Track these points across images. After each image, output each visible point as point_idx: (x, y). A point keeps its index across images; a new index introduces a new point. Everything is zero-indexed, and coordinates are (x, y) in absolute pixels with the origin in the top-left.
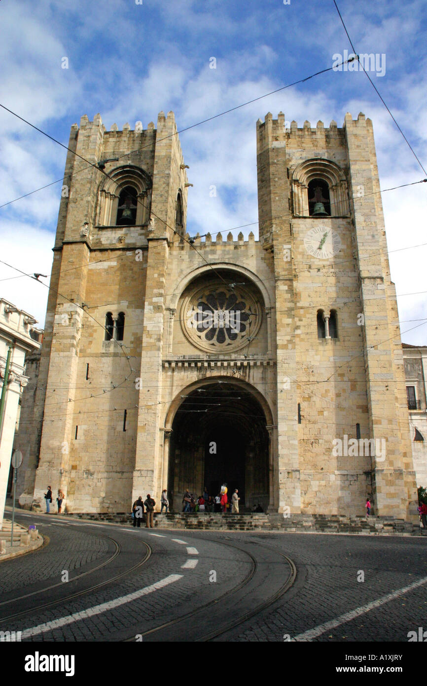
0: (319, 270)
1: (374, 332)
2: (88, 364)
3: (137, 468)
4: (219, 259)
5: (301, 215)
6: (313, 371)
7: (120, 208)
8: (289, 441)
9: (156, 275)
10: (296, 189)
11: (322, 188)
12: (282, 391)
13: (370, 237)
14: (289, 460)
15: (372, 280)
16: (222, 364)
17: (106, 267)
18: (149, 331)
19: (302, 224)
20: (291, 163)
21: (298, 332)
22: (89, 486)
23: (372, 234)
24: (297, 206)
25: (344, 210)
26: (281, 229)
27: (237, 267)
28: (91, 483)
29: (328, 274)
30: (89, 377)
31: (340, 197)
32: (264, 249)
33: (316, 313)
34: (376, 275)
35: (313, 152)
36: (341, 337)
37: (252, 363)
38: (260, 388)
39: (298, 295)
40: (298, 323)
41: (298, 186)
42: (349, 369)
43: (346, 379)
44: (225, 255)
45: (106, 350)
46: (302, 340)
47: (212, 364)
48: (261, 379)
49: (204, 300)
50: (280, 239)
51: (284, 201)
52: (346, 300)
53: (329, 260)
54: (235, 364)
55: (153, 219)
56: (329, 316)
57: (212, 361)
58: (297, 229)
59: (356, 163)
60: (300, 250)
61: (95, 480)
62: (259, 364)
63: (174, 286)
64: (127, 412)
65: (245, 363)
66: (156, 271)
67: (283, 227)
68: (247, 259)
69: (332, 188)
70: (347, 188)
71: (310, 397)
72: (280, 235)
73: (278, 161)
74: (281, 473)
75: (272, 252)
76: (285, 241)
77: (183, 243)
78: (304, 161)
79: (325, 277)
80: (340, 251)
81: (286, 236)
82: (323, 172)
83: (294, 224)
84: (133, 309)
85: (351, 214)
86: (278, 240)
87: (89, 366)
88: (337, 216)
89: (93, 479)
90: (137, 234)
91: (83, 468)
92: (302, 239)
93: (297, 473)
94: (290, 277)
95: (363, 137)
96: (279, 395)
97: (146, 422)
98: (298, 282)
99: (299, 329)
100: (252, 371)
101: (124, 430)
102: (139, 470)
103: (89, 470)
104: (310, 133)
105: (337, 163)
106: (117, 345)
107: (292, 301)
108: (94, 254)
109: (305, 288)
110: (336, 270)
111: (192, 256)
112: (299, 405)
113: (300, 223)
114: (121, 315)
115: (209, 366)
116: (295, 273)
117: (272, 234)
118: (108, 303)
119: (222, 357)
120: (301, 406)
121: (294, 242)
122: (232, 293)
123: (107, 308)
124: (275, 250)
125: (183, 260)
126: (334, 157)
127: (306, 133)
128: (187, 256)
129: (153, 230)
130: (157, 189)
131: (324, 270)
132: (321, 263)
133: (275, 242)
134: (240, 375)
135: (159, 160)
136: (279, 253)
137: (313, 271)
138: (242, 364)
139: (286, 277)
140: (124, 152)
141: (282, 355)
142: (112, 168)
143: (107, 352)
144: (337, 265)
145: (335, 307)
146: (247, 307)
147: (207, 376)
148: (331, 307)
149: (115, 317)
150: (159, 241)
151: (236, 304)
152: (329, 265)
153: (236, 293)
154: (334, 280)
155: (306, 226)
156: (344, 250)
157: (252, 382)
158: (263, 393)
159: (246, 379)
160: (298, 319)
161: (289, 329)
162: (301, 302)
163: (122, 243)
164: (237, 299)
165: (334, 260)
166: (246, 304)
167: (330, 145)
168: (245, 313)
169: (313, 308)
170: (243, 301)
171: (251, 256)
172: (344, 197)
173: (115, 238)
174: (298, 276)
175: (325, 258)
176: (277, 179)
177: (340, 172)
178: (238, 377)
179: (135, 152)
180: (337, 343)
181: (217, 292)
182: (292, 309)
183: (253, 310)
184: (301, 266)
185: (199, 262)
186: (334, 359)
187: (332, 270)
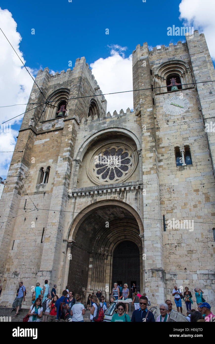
0: (174, 122)
3: (40, 270)
4: (107, 126)
5: (161, 93)
6: (173, 190)
8: (152, 244)
9: (66, 140)
10: (157, 80)
12: (146, 205)
13: (208, 94)
14: (153, 261)
16: (107, 191)
17: (44, 142)
18: (59, 173)
19: (162, 97)
20: (153, 67)
21: (162, 164)
24: (158, 88)
26: (146, 100)
27: (119, 129)
29: (181, 124)
30: (25, 208)
31: (187, 78)
32: (136, 115)
33: (174, 150)
35: (167, 59)
36: (194, 163)
37: (128, 188)
39: (160, 140)
40: (161, 158)
41: (159, 78)
42: (202, 186)
43: (200, 193)
44: (111, 123)
46: (165, 169)
48: (135, 199)
50: (145, 107)
51: (147, 85)
53: (181, 115)
54: (116, 190)
55: (68, 110)
56: (184, 150)
57: (101, 189)
58: (158, 101)
60: (161, 112)
62: (132, 188)
65: (123, 189)
66: (66, 138)
67: (147, 99)
68: (125, 123)
69: (182, 76)
70: (191, 72)
71: (172, 210)
72: (145, 104)
74: (146, 273)
75: (141, 116)
76: (149, 106)
78: (161, 64)
79: (179, 126)
80: (189, 108)
81: (149, 104)
82: (175, 68)
83: (156, 98)
84: (56, 164)
85: (195, 85)
86: (143, 107)
87: (27, 201)
88: (185, 88)
89: (17, 279)
91: (14, 270)
96: (144, 208)
97: (50, 235)
98: (159, 132)
99: (162, 161)
100: (128, 194)
101: (41, 242)
104: (164, 50)
105: (183, 61)
106: (44, 186)
107: (153, 142)
108: (38, 136)
109: (165, 135)
110: (186, 120)
111: (91, 127)
112: (164, 216)
113: (160, 97)
114: (49, 168)
115: (98, 193)
116: (158, 127)
117: (140, 105)
118: (42, 162)
119: (107, 187)
120: (165, 217)
121: (157, 108)
122: (120, 148)
123: (41, 165)
124: (142, 113)
125: (86, 131)
126: (180, 58)
127: (162, 50)
128: (89, 128)
129: (67, 115)
130: (72, 94)
131: (178, 122)
132: (175, 118)
133: (141, 109)
134: (120, 198)
135: (74, 80)
136: (145, 114)
137: (170, 123)
138: (120, 190)
139: (149, 127)
140: (60, 83)
141: (147, 178)
142: (53, 92)
143: (38, 191)
144: (187, 117)
145: (188, 144)
146: (129, 155)
147: (97, 200)
148: (185, 144)
149: (45, 169)
150: (70, 121)
151: (122, 154)
152: (182, 118)
153: (122, 147)
154: (186, 126)
155: (164, 98)
156: (191, 107)
157: (128, 202)
158: (136, 209)
159: (124, 201)
160: (160, 155)
161: (151, 160)
162: (162, 144)
163: (53, 128)
164: (122, 151)
165: (185, 114)
166: (129, 153)
167: (177, 53)
168: (128, 159)
169: (171, 147)
170: (127, 151)
171: (128, 121)
172: (190, 78)
173: (50, 126)
174: (159, 128)
175: (178, 114)
176: (142, 75)
177: (185, 65)
178: (119, 200)
179: (66, 81)
180: (191, 168)
181: (110, 149)
182: (153, 147)
183: (133, 156)
184: (161, 122)
185: (96, 130)
186: (189, 179)
187: (184, 121)
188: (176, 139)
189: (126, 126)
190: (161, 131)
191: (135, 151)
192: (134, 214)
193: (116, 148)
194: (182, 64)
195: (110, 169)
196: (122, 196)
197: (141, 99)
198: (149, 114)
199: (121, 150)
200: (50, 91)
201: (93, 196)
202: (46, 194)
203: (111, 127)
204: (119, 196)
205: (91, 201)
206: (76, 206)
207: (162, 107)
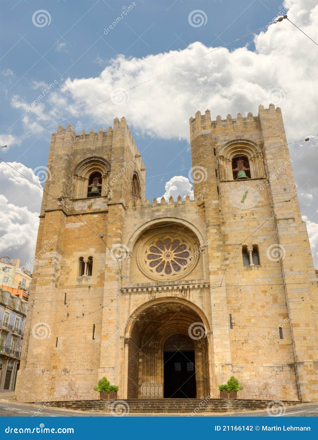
0: (242, 217)
1: (289, 258)
2: (66, 294)
3: (101, 366)
4: (163, 215)
5: (226, 180)
6: (240, 290)
7: (89, 186)
8: (222, 342)
9: (114, 229)
10: (221, 162)
11: (243, 161)
12: (215, 305)
13: (282, 190)
14: (223, 356)
15: (285, 221)
16: (168, 288)
17: (79, 226)
18: (109, 268)
19: (228, 186)
20: (217, 145)
21: (228, 262)
22: (66, 380)
23: (283, 188)
24: (223, 174)
25: (261, 174)
26: (210, 190)
27: (177, 220)
28: (67, 379)
29: (250, 220)
30: (66, 302)
31: (257, 165)
32: (198, 206)
33: (241, 248)
34: (289, 217)
35: (234, 136)
36: (262, 264)
37: (191, 286)
38: (198, 304)
39: (226, 236)
40: (227, 256)
41: (223, 160)
42: (270, 287)
43: (268, 294)
44: (167, 212)
45: (79, 283)
46: (231, 268)
47: (160, 289)
48: (199, 298)
49: (154, 245)
50: (209, 198)
51: (211, 171)
52: (266, 237)
53: (250, 210)
54: (178, 288)
55: (111, 191)
56: (252, 250)
57: (160, 286)
58: (224, 190)
59: (269, 139)
61: (71, 376)
62: (196, 286)
63: (130, 236)
64: (95, 326)
65: (186, 287)
66: (114, 226)
67: (212, 189)
68: (185, 213)
69: (251, 159)
70: (263, 158)
71: (239, 309)
72: (209, 194)
73: (206, 144)
74: (216, 367)
75: (204, 207)
76: (213, 198)
77: (135, 206)
79: (247, 222)
80: (259, 203)
81: (214, 195)
82: (244, 149)
83: (221, 186)
84: (99, 254)
85: (266, 176)
86: (207, 198)
87: (66, 295)
88: (256, 178)
89: (69, 375)
90: (101, 202)
91: (62, 367)
92: (227, 196)
93: (230, 366)
94: (219, 223)
95: (273, 120)
96: (212, 308)
97: (108, 332)
98: (225, 227)
99: (228, 260)
100: (191, 292)
101: (93, 339)
102: (102, 368)
103: (66, 369)
104: (231, 122)
105: (254, 141)
106: (87, 279)
107: (220, 240)
108: (69, 218)
109: (232, 231)
110: (256, 216)
111: (142, 214)
112: (230, 315)
113: (226, 185)
114: (91, 258)
115: (158, 290)
116: (223, 221)
117: (203, 194)
118: (80, 250)
119: (167, 284)
120: (232, 316)
121: (221, 199)
122: (176, 239)
123: (80, 254)
124: (206, 205)
125: (136, 218)
126: (251, 137)
127: (229, 123)
128: (139, 215)
129: (111, 198)
130: (114, 170)
131: (246, 217)
132: (244, 212)
133: (205, 200)
134: (182, 295)
135: (115, 150)
136: (209, 207)
137: (238, 219)
138: (183, 287)
139: (215, 223)
140: (90, 148)
141: (214, 279)
142: (82, 159)
143: (80, 284)
144: (257, 213)
145: (256, 243)
146: (188, 248)
147: (157, 297)
148: (254, 243)
149: (86, 260)
150: (116, 205)
151: (179, 246)
152: (251, 213)
153: (179, 238)
154: (255, 223)
155: (230, 187)
156: (261, 202)
157: (191, 300)
158: (201, 307)
159: (187, 298)
160: (226, 253)
161: (218, 260)
162: (228, 241)
163: (90, 209)
164: (179, 243)
165: (254, 209)
166: (187, 246)
167: (247, 129)
168: (186, 252)
169: (238, 245)
170: (184, 243)
171: (187, 211)
172: (261, 165)
173: (84, 206)
174: (225, 222)
176: (205, 156)
177: (256, 148)
178: (181, 297)
179: (99, 147)
180: (260, 268)
181: (164, 239)
182: (220, 246)
183: (192, 249)
184: (227, 216)
185: (148, 218)
186: (257, 280)
187: (253, 217)
188: (244, 236)
189: (186, 217)
190: (227, 226)
191: (195, 245)
192: (198, 312)
193: (170, 238)
194: (252, 145)
195: (166, 262)
196: (184, 293)
197: (205, 188)
198: (214, 207)
199: (177, 242)
200: (78, 158)
201: (151, 292)
202: (91, 288)
203: (167, 216)
204: (182, 294)
205: (149, 298)
206: (131, 302)
207: (228, 197)
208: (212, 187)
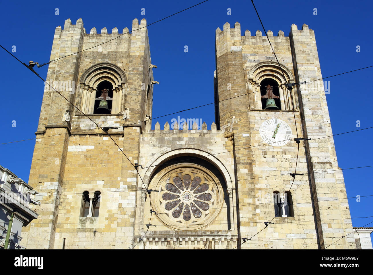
0: (273, 156)
1: (327, 212)
2: (65, 239)
4: (186, 145)
5: (255, 109)
7: (97, 99)
10: (251, 87)
13: (318, 128)
15: (322, 165)
16: (190, 239)
18: (123, 208)
19: (257, 116)
20: (246, 65)
23: (319, 125)
24: (252, 100)
25: (293, 105)
26: (240, 120)
29: (282, 160)
32: (225, 137)
34: (325, 161)
35: (265, 56)
36: (296, 216)
37: (217, 239)
39: (257, 178)
41: (253, 84)
44: (191, 142)
45: (82, 226)
46: (262, 218)
47: (181, 240)
49: (171, 181)
50: (239, 129)
52: (299, 183)
53: (283, 148)
54: (202, 240)
57: (181, 236)
58: (253, 121)
59: (302, 65)
60: (257, 138)
62: (223, 239)
65: (211, 239)
67: (242, 119)
68: (210, 146)
69: (281, 86)
72: (239, 125)
73: (236, 63)
75: (233, 139)
77: (154, 131)
78: (257, 63)
79: (279, 162)
80: (291, 140)
81: (244, 126)
83: (250, 116)
84: (109, 189)
85: (299, 108)
86: (237, 129)
88: (287, 110)
94: (250, 161)
98: (255, 166)
99: (258, 208)
104: (261, 40)
108: (73, 138)
109: (262, 172)
110: (288, 156)
111: (162, 142)
113: (255, 115)
115: (178, 241)
116: (253, 159)
117: (232, 124)
118: (85, 182)
119: (189, 234)
121: (251, 131)
123: (85, 187)
124: (236, 138)
125: (154, 145)
126: (282, 60)
127: (259, 40)
128: (158, 142)
129: (128, 118)
131: (278, 156)
132: (275, 150)
136: (239, 140)
137: (269, 157)
138: (207, 240)
139: (246, 161)
140: (102, 52)
141: (245, 231)
142: (92, 65)
144: (289, 152)
145: (289, 189)
146: (210, 188)
148: (286, 189)
149: (92, 195)
150: (134, 128)
151: (200, 185)
152: (282, 152)
153: (200, 175)
154: (287, 165)
155: (260, 118)
161: (250, 208)
162: (258, 184)
164: (200, 181)
165: (286, 148)
166: (209, 186)
167: (279, 51)
168: (208, 193)
169: (270, 190)
170: (206, 182)
171: (214, 143)
173: (92, 125)
174: (255, 160)
175: (278, 146)
176: (235, 78)
177: (288, 73)
179: (112, 52)
181: (183, 174)
184: (257, 153)
185: (168, 147)
186: (291, 236)
187: (285, 156)
188: (275, 180)
189: (212, 150)
190: (257, 166)
195: (185, 204)
196: (208, 247)
197: (234, 117)
198: (245, 141)
200: (86, 62)
201: (170, 244)
202: (97, 233)
203: (190, 147)
207: (258, 130)
208: (242, 116)
